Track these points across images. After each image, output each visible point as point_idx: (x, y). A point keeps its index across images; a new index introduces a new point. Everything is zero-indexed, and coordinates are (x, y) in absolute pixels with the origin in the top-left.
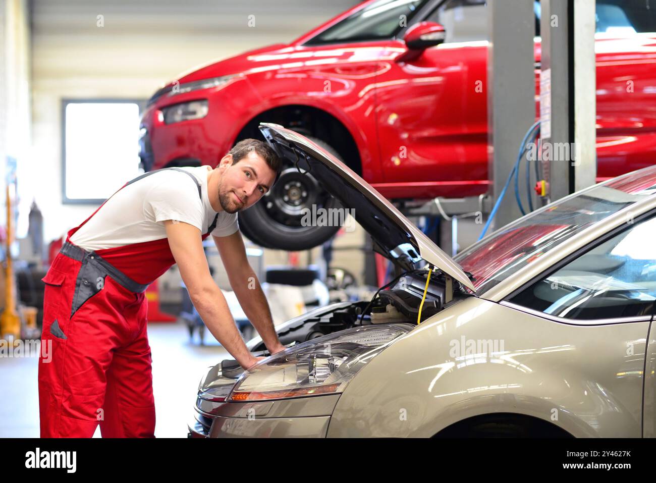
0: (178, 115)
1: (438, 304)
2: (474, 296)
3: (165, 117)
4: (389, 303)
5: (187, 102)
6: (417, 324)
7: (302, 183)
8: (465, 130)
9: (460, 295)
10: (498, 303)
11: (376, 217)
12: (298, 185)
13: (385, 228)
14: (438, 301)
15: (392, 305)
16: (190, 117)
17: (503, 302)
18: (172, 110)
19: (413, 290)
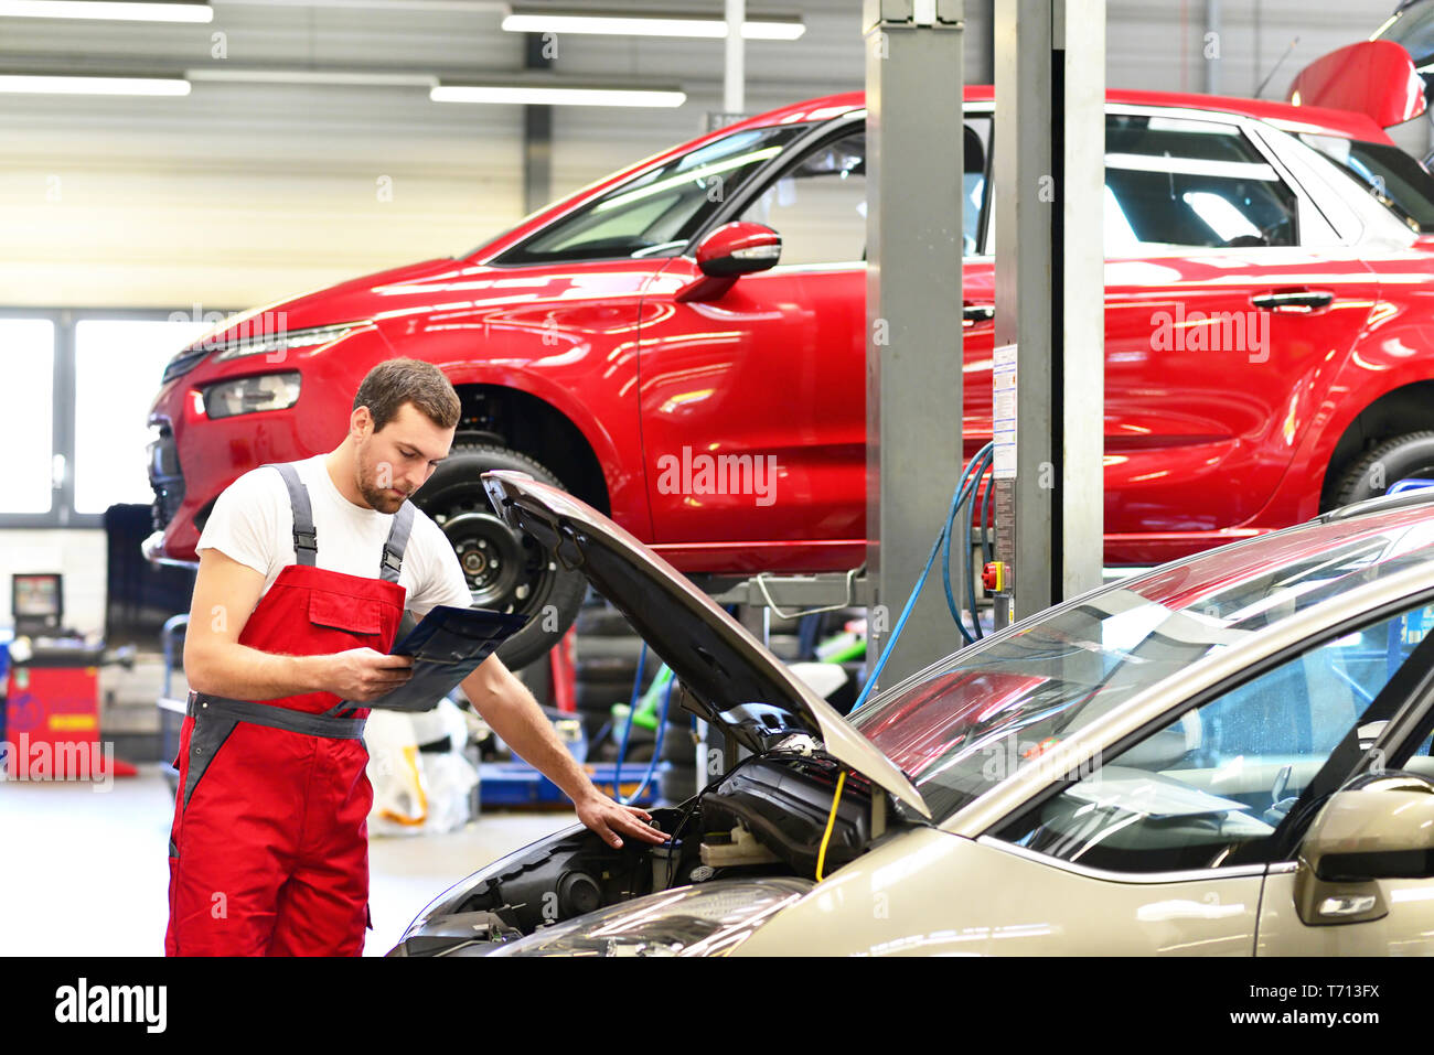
0: (236, 401)
1: (854, 839)
2: (926, 826)
3: (207, 402)
4: (737, 825)
5: (255, 376)
6: (817, 881)
7: (488, 541)
8: (809, 439)
9: (900, 823)
10: (974, 839)
11: (701, 649)
12: (482, 545)
13: (719, 671)
14: (851, 832)
15: (746, 829)
16: (261, 406)
17: (985, 839)
18: (218, 391)
19: (787, 800)
